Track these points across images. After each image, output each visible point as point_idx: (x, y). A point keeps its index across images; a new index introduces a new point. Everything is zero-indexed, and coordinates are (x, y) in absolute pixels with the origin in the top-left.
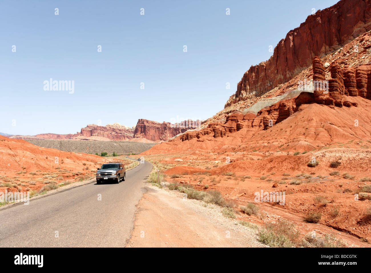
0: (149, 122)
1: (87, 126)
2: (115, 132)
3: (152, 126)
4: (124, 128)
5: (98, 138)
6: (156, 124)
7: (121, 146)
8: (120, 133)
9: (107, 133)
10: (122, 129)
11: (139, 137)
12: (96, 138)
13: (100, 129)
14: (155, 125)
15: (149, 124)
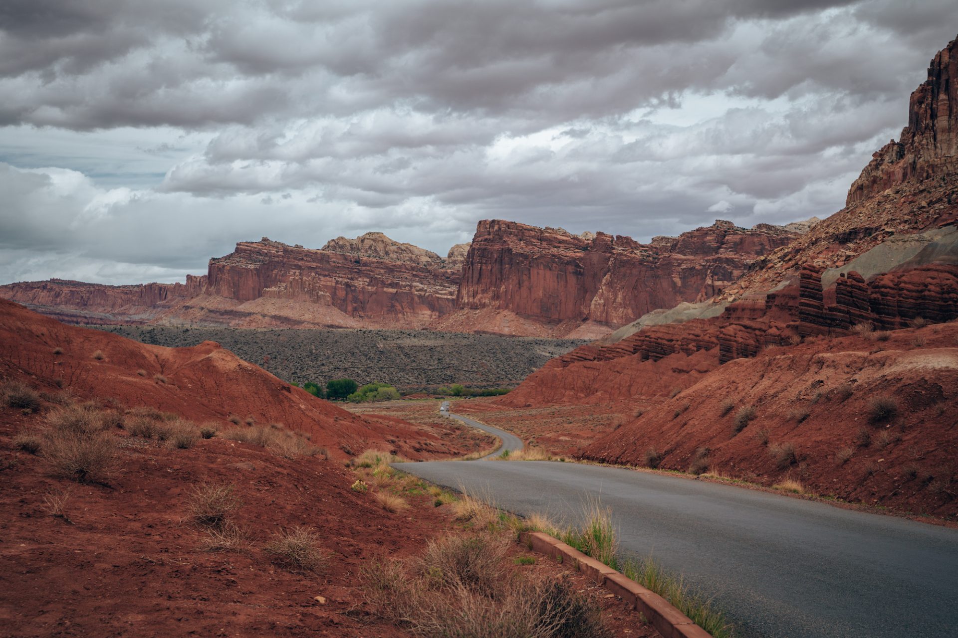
0: (527, 233)
1: (237, 250)
2: (367, 276)
3: (543, 256)
4: (411, 259)
5: (292, 308)
6: (560, 242)
7: (406, 355)
8: (392, 285)
9: (330, 282)
10: (399, 263)
11: (484, 306)
12: (280, 308)
13: (296, 262)
14: (555, 251)
15: (527, 244)
